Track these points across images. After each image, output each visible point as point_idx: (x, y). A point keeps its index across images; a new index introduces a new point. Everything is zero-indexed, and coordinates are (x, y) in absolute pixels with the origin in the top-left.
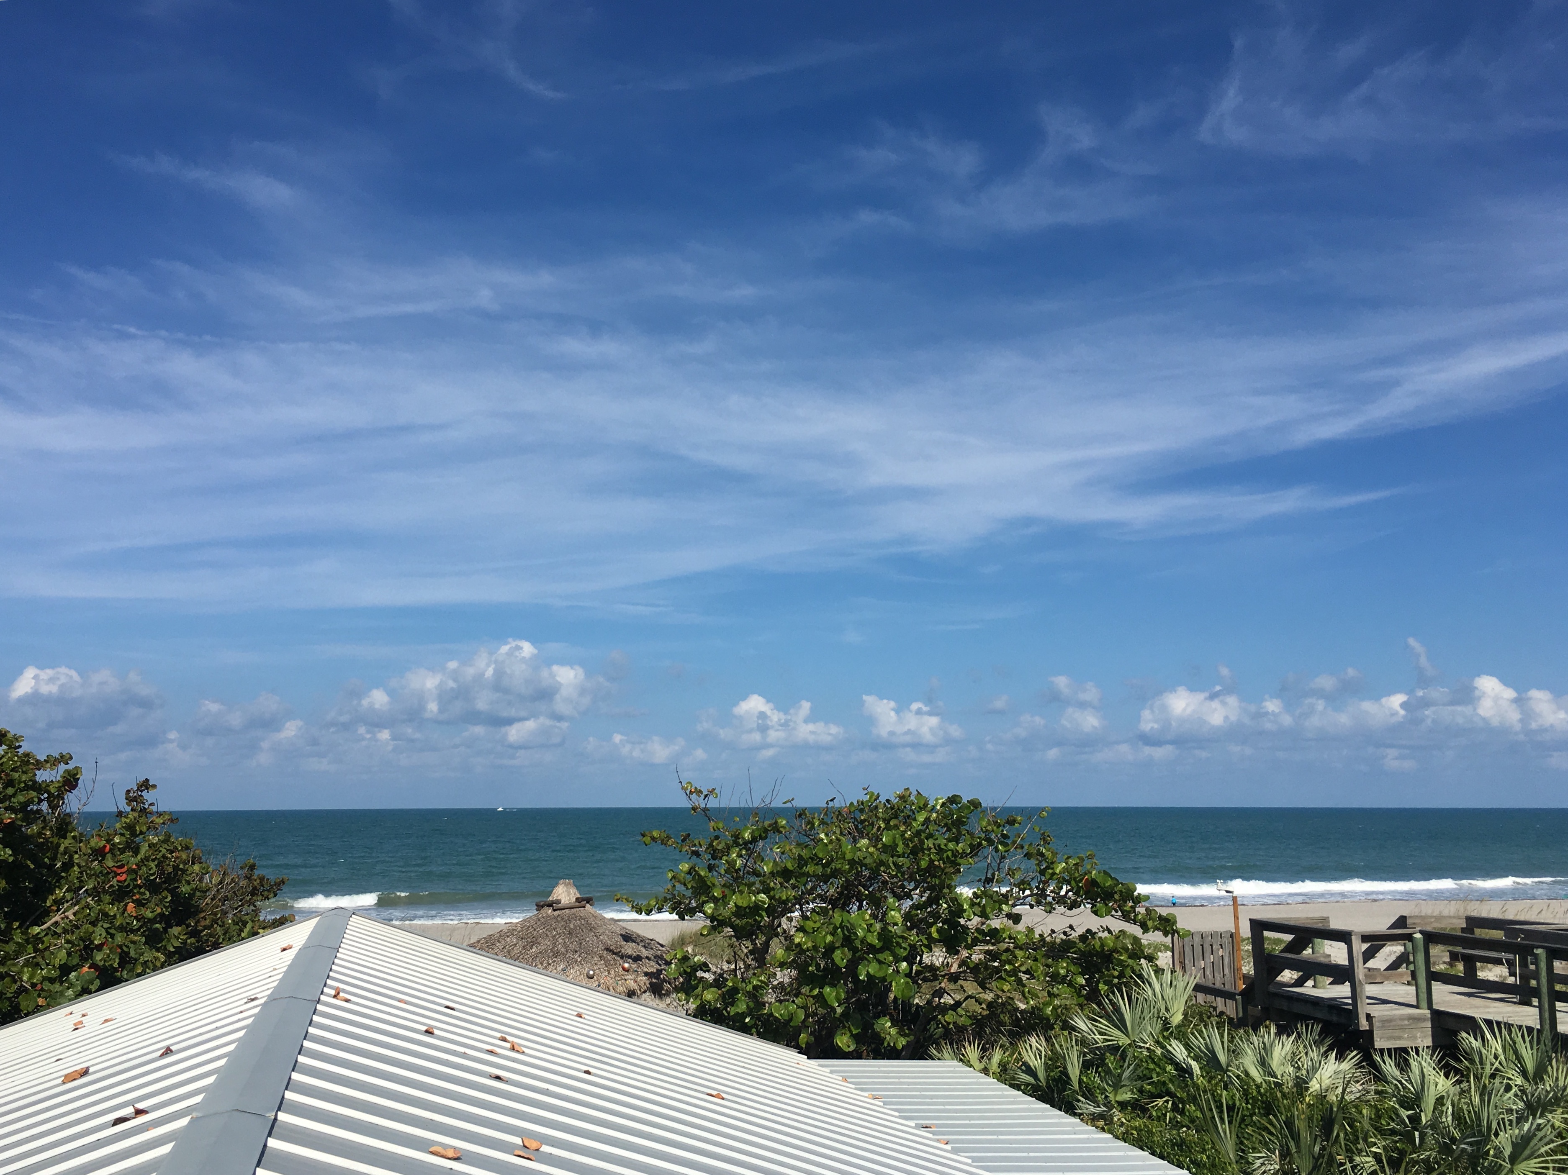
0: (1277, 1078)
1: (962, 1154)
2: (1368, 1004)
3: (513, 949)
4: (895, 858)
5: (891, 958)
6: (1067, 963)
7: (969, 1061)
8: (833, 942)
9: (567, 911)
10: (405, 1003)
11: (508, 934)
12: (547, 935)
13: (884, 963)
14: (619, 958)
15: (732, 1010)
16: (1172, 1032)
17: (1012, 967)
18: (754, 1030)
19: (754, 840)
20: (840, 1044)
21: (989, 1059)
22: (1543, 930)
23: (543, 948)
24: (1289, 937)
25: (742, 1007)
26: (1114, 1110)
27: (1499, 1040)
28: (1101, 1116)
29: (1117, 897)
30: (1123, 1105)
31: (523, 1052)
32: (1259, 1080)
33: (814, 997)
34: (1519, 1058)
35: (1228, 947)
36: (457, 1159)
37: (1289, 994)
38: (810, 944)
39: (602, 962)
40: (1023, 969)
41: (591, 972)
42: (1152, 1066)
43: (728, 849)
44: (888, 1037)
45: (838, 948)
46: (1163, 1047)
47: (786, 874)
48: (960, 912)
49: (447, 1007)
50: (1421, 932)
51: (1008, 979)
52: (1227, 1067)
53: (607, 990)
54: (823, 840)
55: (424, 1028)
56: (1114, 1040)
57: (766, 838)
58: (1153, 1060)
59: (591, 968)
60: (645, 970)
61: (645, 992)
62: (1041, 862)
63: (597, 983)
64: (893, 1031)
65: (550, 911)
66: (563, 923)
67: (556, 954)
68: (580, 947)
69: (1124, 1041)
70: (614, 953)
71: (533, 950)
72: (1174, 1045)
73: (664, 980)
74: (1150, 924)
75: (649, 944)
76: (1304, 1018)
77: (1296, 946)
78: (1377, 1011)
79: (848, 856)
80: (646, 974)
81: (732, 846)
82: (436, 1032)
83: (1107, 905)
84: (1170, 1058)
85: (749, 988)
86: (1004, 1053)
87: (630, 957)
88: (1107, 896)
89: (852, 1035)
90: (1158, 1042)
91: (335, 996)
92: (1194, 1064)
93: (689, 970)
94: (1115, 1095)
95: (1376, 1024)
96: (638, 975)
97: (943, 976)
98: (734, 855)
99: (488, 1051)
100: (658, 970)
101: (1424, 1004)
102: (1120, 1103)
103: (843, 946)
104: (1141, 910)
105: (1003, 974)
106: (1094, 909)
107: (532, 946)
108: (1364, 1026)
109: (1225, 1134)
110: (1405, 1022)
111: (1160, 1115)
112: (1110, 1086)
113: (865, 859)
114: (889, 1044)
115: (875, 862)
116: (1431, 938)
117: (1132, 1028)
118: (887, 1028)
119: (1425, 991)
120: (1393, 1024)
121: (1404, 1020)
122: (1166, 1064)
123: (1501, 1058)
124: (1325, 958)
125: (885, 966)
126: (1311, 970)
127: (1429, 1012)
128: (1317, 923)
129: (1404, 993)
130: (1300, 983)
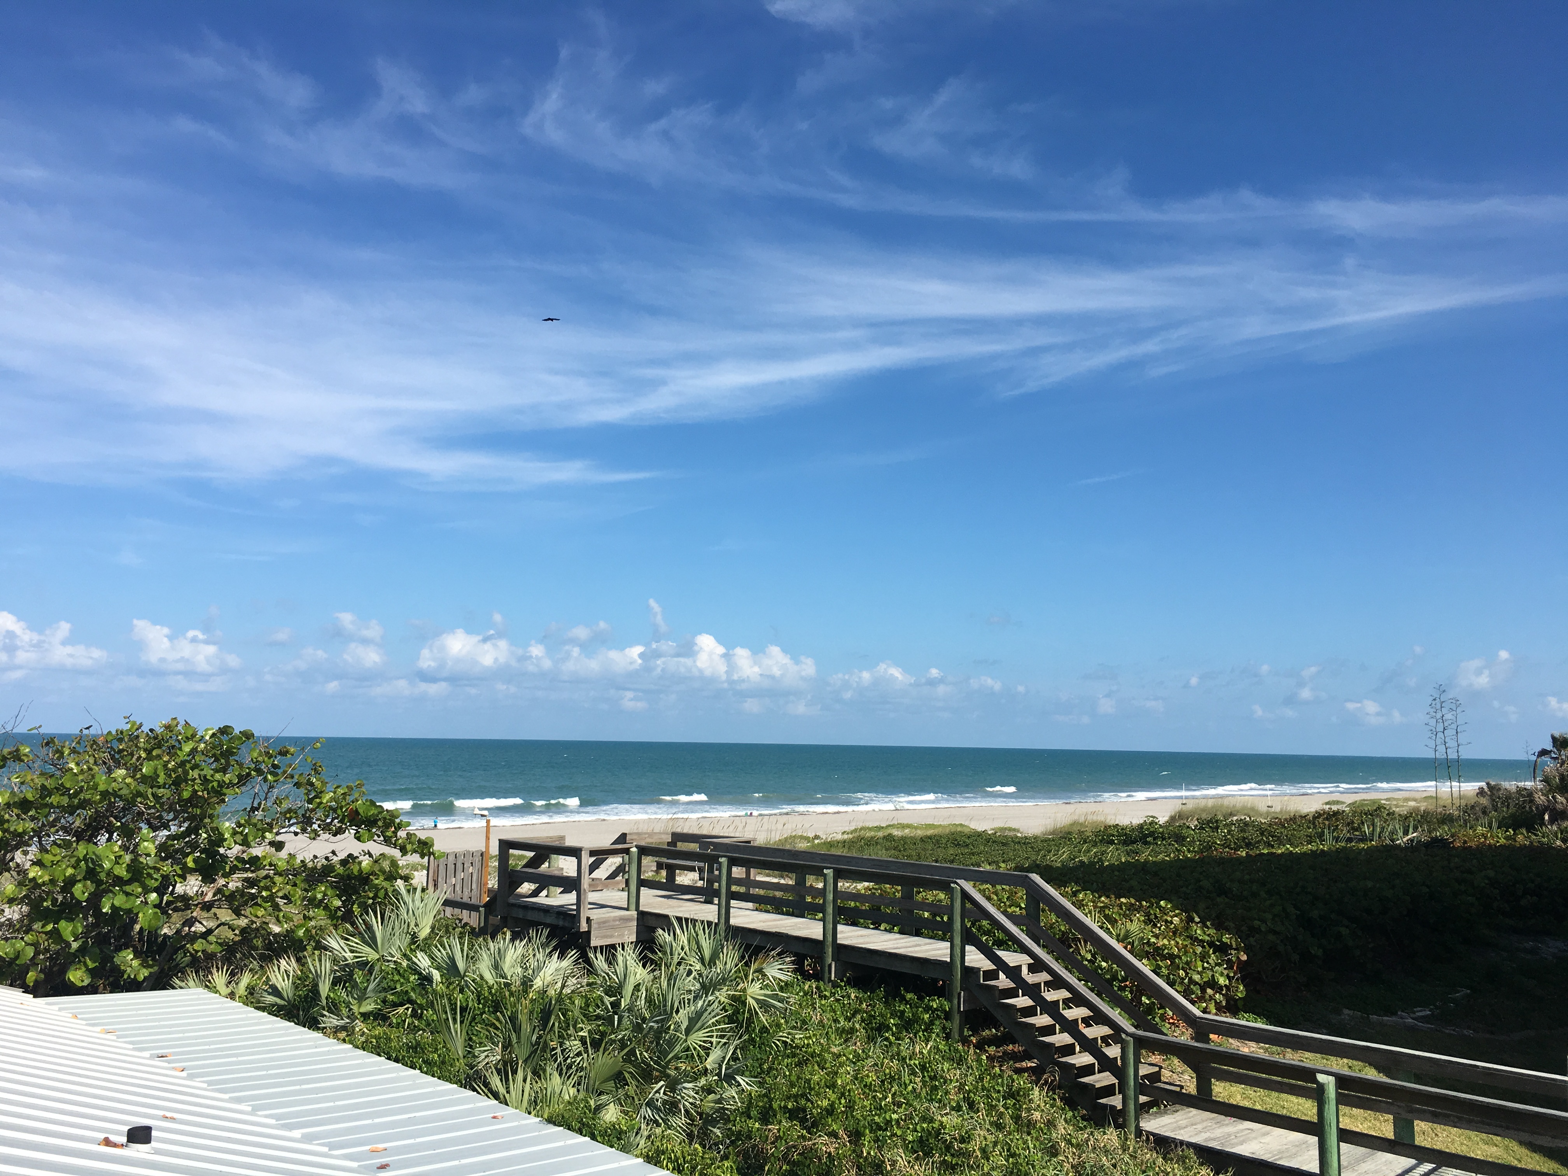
0: (507, 979)
1: (197, 1079)
2: (589, 909)
4: (155, 789)
5: (140, 890)
6: (326, 886)
7: (215, 987)
8: (74, 875)
13: (131, 895)
16: (418, 945)
17: (269, 893)
20: (72, 980)
21: (237, 984)
22: (726, 842)
24: (530, 854)
26: (357, 1021)
27: (686, 933)
28: (344, 1028)
29: (380, 823)
30: (365, 1016)
32: (492, 982)
33: (47, 932)
34: (699, 947)
35: (477, 864)
37: (524, 904)
38: (47, 878)
40: (281, 894)
42: (397, 978)
44: (129, 970)
45: (80, 881)
46: (409, 959)
47: (24, 805)
48: (220, 841)
50: (637, 846)
51: (264, 905)
52: (465, 973)
54: (72, 769)
56: (364, 956)
58: (398, 971)
62: (309, 791)
64: (135, 962)
69: (373, 956)
72: (419, 956)
74: (409, 847)
76: (535, 924)
77: (534, 863)
78: (596, 914)
79: (102, 787)
83: (369, 831)
84: (414, 969)
86: (253, 977)
88: (371, 822)
89: (88, 969)
90: (405, 955)
92: (436, 972)
94: (359, 1007)
95: (594, 925)
97: (196, 905)
101: (633, 906)
102: (363, 1014)
103: (85, 879)
104: (402, 834)
105: (259, 900)
106: (357, 835)
108: (584, 927)
109: (456, 1032)
110: (617, 923)
111: (399, 1021)
112: (355, 998)
113: (120, 790)
114: (129, 976)
115: (131, 793)
116: (644, 851)
117: (383, 944)
118: (128, 960)
119: (635, 895)
120: (607, 924)
121: (617, 920)
122: (411, 973)
123: (687, 948)
124: (558, 870)
125: (132, 898)
126: (546, 882)
127: (636, 913)
128: (555, 841)
129: (619, 897)
130: (535, 893)
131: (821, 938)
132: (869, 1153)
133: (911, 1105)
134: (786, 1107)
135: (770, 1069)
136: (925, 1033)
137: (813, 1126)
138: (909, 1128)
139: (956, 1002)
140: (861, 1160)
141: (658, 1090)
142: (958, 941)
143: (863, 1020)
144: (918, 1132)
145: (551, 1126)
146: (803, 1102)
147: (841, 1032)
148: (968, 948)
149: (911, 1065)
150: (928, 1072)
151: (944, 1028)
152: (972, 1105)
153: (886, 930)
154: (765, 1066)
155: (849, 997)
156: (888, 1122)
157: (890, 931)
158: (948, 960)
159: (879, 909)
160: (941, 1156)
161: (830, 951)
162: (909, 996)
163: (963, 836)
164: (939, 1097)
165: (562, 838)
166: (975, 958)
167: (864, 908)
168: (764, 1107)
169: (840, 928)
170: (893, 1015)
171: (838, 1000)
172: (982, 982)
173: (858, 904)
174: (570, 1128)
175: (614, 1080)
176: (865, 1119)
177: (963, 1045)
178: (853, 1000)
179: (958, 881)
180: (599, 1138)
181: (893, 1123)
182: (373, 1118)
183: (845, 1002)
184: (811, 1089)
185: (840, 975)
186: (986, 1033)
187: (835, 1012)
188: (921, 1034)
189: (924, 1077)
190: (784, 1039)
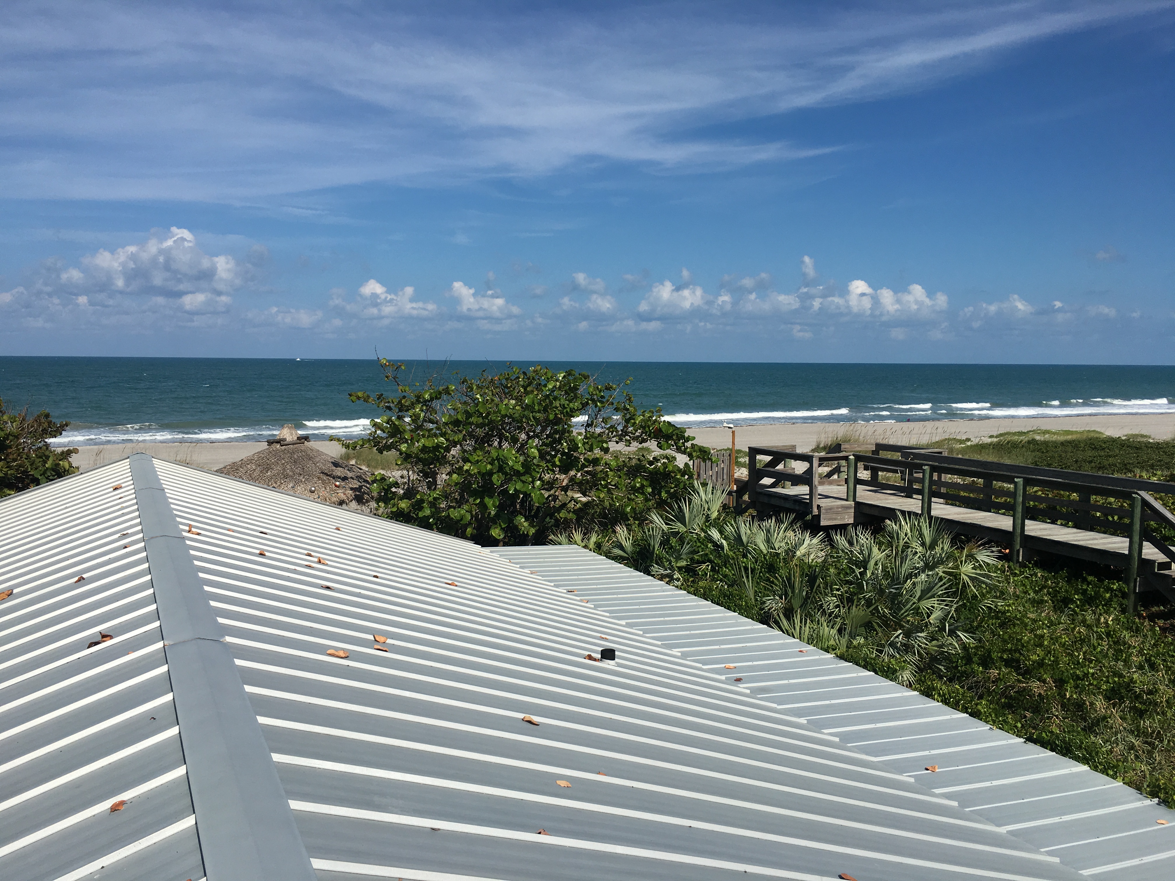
0: (776, 550)
1: (599, 609)
2: (819, 498)
3: (253, 473)
4: (534, 414)
5: (531, 479)
6: (641, 479)
7: (576, 542)
8: (492, 469)
9: (291, 446)
10: (233, 532)
11: (248, 462)
12: (278, 463)
13: (526, 482)
14: (332, 479)
15: (421, 514)
16: (711, 523)
17: (605, 482)
18: (435, 526)
19: (432, 399)
20: (494, 535)
21: (588, 540)
22: (923, 453)
23: (276, 472)
24: (768, 458)
25: (427, 512)
26: (676, 572)
27: (909, 525)
28: (667, 576)
29: (674, 437)
30: (680, 569)
31: (327, 564)
32: (765, 552)
33: (476, 505)
34: (921, 535)
35: (727, 462)
36: (346, 658)
37: (768, 493)
38: (476, 471)
39: (320, 482)
40: (613, 483)
41: (313, 489)
42: (699, 544)
43: (413, 406)
44: (523, 528)
45: (495, 473)
46: (706, 532)
47: (456, 423)
48: (576, 448)
49: (262, 532)
50: (853, 455)
51: (602, 489)
52: (747, 544)
53: (324, 501)
54: (478, 399)
55: (258, 552)
56: (675, 529)
57: (440, 398)
58: (699, 540)
59: (313, 485)
60: (351, 486)
61: (351, 501)
62: (626, 414)
63: (317, 496)
64: (526, 524)
65: (278, 446)
66: (289, 455)
67: (286, 477)
68: (303, 472)
69: (682, 529)
70: (328, 475)
71: (269, 474)
72: (713, 532)
73: (364, 493)
74: (694, 454)
75: (351, 468)
77: (773, 464)
78: (824, 503)
79: (503, 412)
80: (352, 489)
81: (416, 404)
82: (267, 554)
83: (668, 443)
84: (710, 539)
85: (431, 499)
86: (598, 536)
87: (339, 477)
88: (668, 437)
89: (502, 528)
90: (702, 529)
91: (189, 531)
92: (724, 542)
93: (386, 488)
94: (676, 563)
95: (823, 511)
96: (346, 490)
97: (558, 488)
98: (418, 410)
99: (307, 566)
100: (360, 486)
101: (851, 498)
102: (678, 567)
103: (498, 472)
104: (688, 444)
105: (600, 487)
106: (659, 445)
107: (268, 470)
108: (815, 511)
109: (749, 587)
110: (840, 510)
111: (703, 573)
112: (674, 558)
113: (514, 414)
114: (523, 532)
115: (520, 416)
116: (859, 458)
117: (689, 522)
118: (522, 522)
119: (852, 490)
120: (832, 510)
121: (839, 508)
122: (708, 542)
123: (909, 534)
124: (791, 470)
125: (527, 484)
126: (781, 478)
127: (853, 503)
128: (789, 449)
129: (841, 490)
130: (773, 485)
131: (1011, 529)
132: (1072, 696)
133: (1100, 662)
134: (1001, 657)
135: (979, 626)
136: (1105, 608)
137: (1027, 673)
138: (1102, 680)
139: (1132, 585)
140: (1065, 701)
141: (898, 636)
142: (1136, 538)
143: (1049, 593)
144: (1110, 683)
145: (842, 661)
146: (1017, 655)
147: (1033, 602)
148: (1145, 543)
149: (1098, 632)
150: (1112, 638)
151: (1121, 605)
152: (1153, 667)
153: (1062, 525)
154: (975, 624)
155: (1036, 576)
156: (1086, 675)
157: (1066, 525)
158: (1127, 552)
159: (1054, 508)
160: (1131, 703)
161: (1018, 540)
162: (1090, 578)
163: (1099, 441)
164: (1124, 658)
165: (794, 447)
166: (1150, 552)
167: (1042, 506)
168: (983, 655)
169: (1027, 522)
170: (1077, 593)
171: (1027, 578)
172: (1156, 571)
173: (1036, 503)
174: (857, 664)
175: (865, 627)
176: (1067, 671)
177: (1139, 619)
178: (1039, 578)
179: (1139, 492)
180: (879, 673)
181: (1090, 675)
182: (720, 645)
183: (1034, 579)
184: (1023, 646)
185: (1028, 558)
186: (1155, 609)
187: (1024, 585)
188: (1101, 607)
189: (1109, 641)
190: (989, 605)
